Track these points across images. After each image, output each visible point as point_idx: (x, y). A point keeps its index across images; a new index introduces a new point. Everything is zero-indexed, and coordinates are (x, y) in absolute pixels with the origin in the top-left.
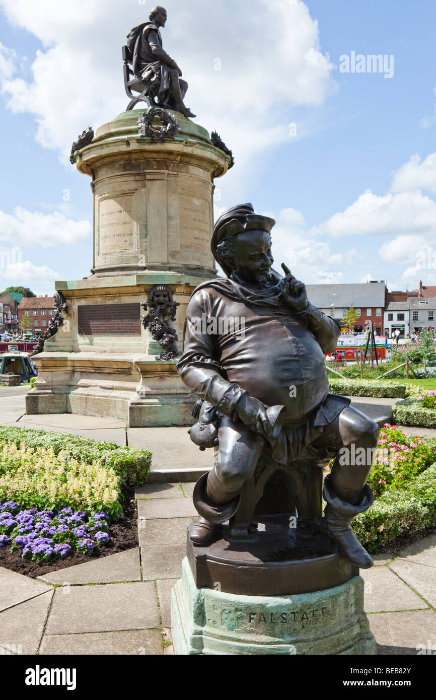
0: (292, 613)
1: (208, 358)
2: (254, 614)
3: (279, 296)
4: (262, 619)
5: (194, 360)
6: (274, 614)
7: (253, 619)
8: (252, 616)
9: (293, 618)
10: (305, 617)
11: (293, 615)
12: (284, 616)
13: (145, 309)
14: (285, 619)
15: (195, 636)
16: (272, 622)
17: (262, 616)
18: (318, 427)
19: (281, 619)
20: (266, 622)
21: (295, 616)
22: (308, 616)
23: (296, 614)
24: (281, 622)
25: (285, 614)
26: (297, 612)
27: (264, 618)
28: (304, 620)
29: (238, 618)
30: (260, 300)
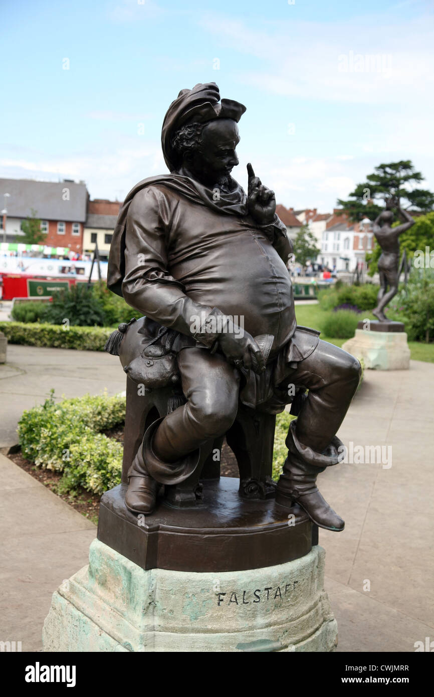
0: (266, 589)
1: (168, 274)
2: (224, 594)
4: (233, 599)
5: (153, 276)
6: (247, 591)
7: (222, 600)
8: (222, 597)
9: (267, 595)
10: (278, 594)
11: (267, 591)
12: (257, 593)
14: (258, 597)
15: (145, 633)
16: (244, 602)
17: (233, 596)
18: (291, 363)
19: (254, 598)
20: (237, 604)
21: (268, 592)
22: (282, 592)
23: (269, 590)
24: (254, 601)
25: (259, 591)
26: (271, 588)
27: (235, 597)
28: (277, 597)
29: (204, 601)
30: (229, 207)
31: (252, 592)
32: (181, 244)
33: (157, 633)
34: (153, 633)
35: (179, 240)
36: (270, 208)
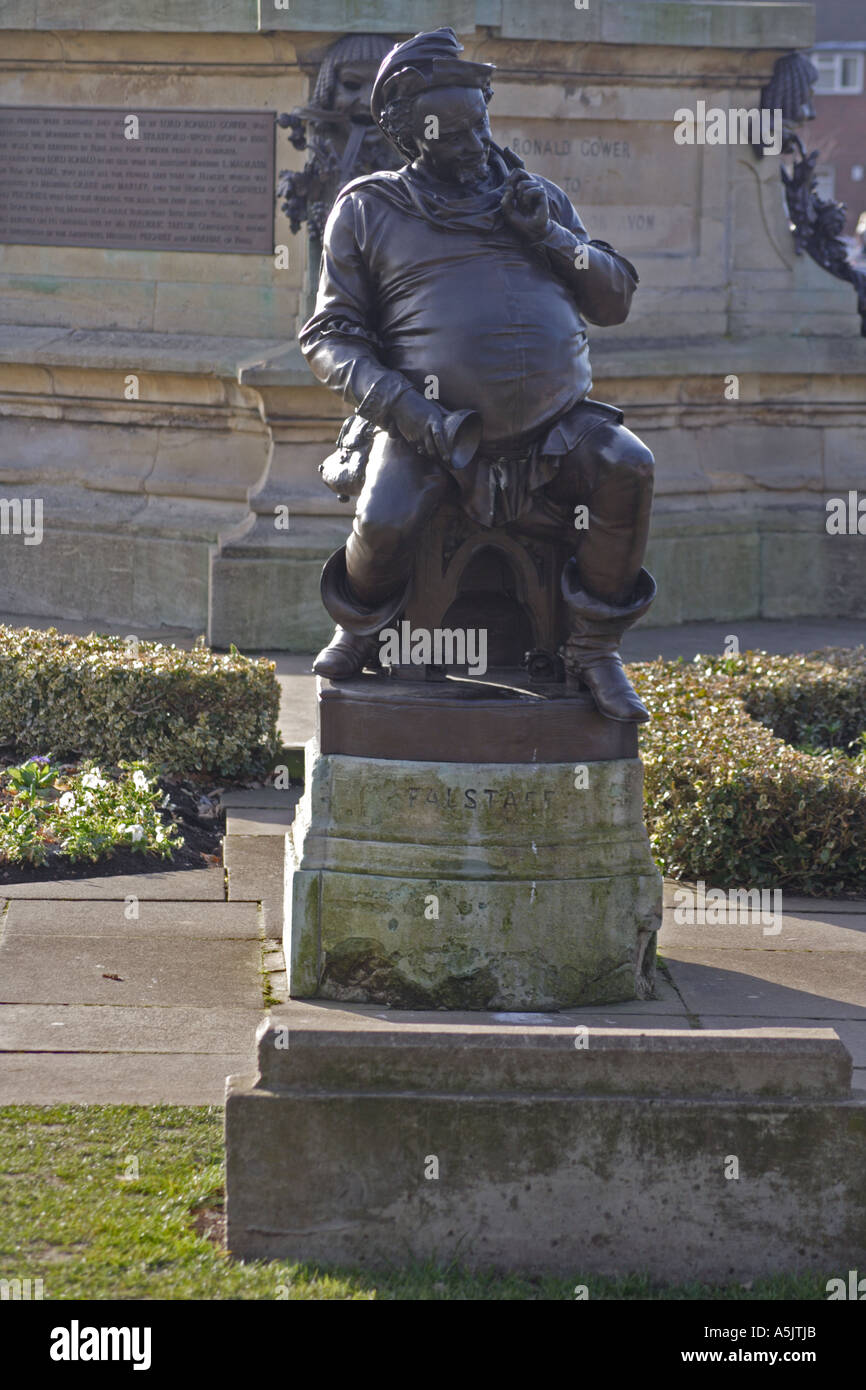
0: (486, 791)
1: (357, 324)
2: (416, 789)
3: (495, 210)
4: (432, 799)
5: (330, 328)
6: (452, 790)
7: (415, 798)
8: (414, 793)
9: (488, 800)
10: (511, 801)
11: (488, 795)
12: (470, 795)
13: (298, 143)
14: (473, 801)
16: (449, 806)
17: (432, 793)
18: (551, 458)
19: (466, 801)
20: (438, 806)
21: (491, 797)
22: (517, 800)
23: (494, 795)
24: (466, 806)
25: (474, 792)
26: (496, 792)
27: (435, 797)
28: (508, 806)
29: (389, 798)
30: (457, 220)
31: (463, 791)
32: (384, 277)
33: (328, 839)
34: (322, 838)
35: (382, 273)
36: (535, 217)
